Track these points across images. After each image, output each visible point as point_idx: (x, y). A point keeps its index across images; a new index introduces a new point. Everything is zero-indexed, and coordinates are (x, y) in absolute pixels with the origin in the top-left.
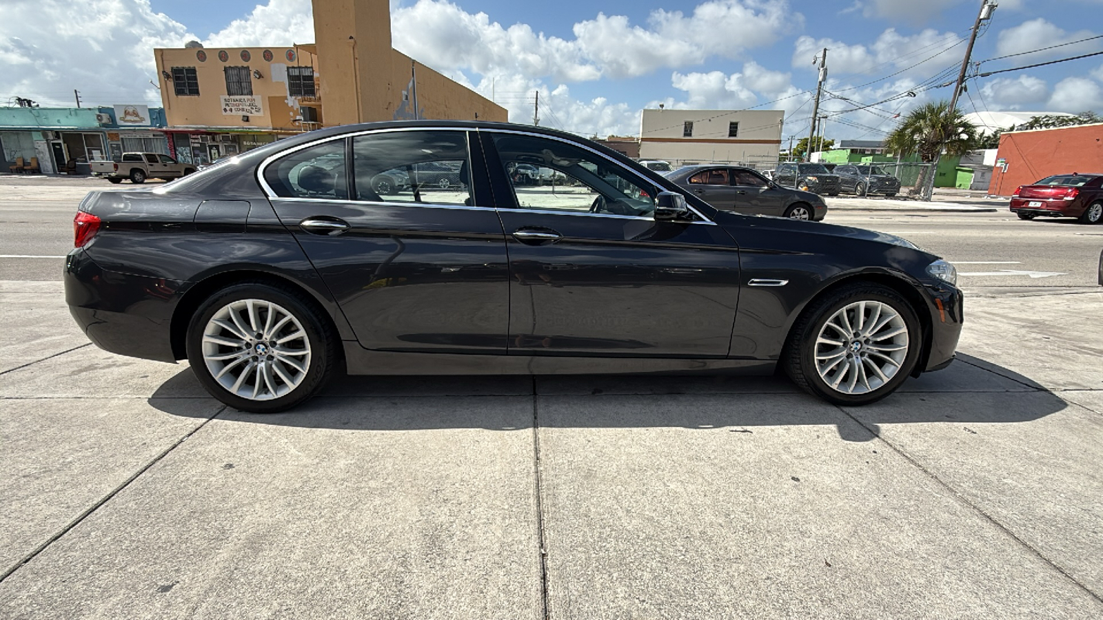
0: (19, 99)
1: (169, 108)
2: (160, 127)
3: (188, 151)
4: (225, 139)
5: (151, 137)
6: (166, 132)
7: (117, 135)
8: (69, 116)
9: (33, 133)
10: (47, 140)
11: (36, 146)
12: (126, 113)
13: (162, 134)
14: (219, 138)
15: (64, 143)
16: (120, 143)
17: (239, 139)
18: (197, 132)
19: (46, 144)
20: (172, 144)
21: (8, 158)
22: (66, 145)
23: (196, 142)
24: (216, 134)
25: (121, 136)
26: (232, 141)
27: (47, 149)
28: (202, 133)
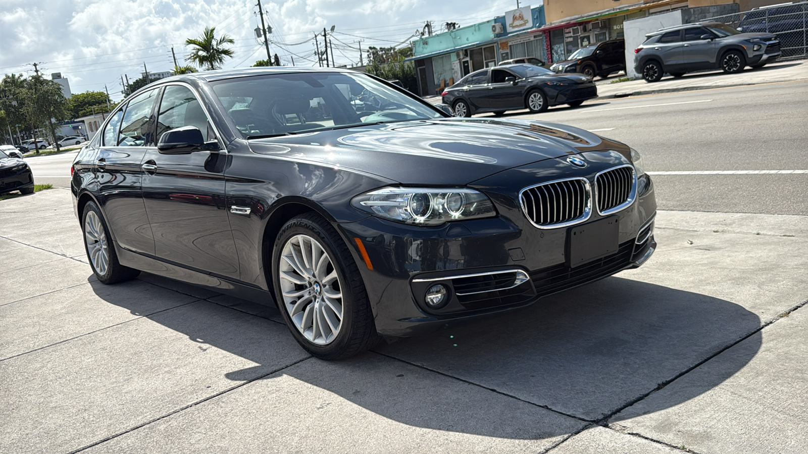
0: (448, 24)
1: (548, 4)
2: (539, 27)
3: (562, 48)
4: (595, 26)
5: (532, 39)
6: (544, 31)
7: (506, 43)
8: (475, 33)
9: (451, 54)
10: (460, 59)
11: (453, 67)
12: (515, 18)
13: (541, 33)
14: (590, 26)
15: (470, 60)
16: (508, 51)
17: (609, 24)
18: (568, 25)
19: (459, 64)
20: (549, 43)
21: (436, 82)
22: (471, 61)
23: (569, 37)
24: (588, 22)
25: (510, 44)
26: (602, 28)
27: (459, 69)
28: (575, 24)
